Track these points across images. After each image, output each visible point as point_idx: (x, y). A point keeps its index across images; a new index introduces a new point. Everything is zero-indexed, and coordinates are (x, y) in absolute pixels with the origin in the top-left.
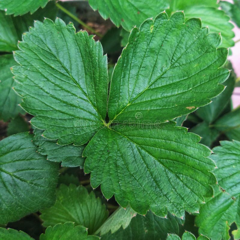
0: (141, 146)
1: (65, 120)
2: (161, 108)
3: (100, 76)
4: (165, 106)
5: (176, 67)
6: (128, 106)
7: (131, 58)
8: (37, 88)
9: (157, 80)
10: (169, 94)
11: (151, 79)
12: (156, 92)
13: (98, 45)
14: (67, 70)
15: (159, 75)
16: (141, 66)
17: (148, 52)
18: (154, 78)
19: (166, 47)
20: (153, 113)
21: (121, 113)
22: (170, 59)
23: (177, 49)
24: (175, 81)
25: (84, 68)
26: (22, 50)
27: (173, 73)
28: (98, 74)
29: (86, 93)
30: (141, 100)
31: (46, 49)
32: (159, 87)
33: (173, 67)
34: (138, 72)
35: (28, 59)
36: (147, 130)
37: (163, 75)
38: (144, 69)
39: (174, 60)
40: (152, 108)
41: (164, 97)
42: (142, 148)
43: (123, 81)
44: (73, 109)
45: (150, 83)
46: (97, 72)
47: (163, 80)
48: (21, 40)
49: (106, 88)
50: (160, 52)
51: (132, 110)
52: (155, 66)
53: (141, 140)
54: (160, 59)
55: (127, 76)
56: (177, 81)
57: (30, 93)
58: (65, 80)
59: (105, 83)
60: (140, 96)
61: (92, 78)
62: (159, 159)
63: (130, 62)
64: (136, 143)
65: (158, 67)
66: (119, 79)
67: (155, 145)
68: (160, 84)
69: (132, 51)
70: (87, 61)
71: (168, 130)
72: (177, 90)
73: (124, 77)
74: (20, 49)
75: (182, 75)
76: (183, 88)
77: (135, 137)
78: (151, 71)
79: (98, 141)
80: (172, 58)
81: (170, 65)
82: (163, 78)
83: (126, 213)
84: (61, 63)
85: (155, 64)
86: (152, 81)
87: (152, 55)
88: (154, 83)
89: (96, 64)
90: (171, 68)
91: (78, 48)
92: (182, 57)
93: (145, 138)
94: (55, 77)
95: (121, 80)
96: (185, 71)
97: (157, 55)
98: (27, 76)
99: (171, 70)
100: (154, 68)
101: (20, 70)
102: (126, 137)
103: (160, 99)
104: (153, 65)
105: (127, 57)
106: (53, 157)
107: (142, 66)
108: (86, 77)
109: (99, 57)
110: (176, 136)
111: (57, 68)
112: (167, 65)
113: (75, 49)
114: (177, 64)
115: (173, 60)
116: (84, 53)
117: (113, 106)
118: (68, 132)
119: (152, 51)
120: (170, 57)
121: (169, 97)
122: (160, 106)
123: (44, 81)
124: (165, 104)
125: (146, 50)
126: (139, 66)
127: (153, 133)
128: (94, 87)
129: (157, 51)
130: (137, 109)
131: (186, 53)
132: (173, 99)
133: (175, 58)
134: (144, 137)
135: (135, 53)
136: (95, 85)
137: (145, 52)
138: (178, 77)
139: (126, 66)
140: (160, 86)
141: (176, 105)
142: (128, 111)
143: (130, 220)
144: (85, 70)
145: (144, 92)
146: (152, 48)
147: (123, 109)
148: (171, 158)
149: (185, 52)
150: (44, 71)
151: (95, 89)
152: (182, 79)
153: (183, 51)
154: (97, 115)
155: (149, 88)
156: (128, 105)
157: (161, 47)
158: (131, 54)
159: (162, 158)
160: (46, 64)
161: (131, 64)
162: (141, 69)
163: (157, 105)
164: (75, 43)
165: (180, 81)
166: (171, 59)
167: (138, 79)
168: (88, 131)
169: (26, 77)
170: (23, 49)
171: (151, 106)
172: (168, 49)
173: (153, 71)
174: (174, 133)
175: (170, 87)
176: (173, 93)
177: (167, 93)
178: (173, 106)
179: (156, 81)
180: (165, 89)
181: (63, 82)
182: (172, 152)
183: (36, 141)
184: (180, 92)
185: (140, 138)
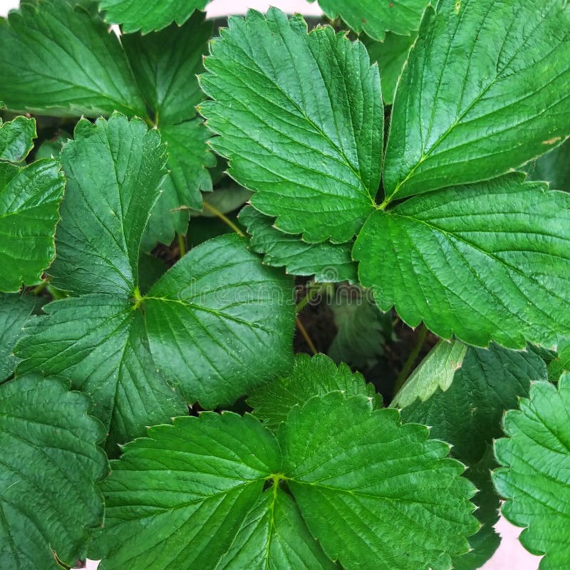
0: (457, 233)
1: (307, 199)
2: (490, 154)
3: (366, 107)
4: (499, 148)
5: (508, 76)
6: (423, 162)
7: (422, 66)
8: (248, 141)
9: (474, 105)
10: (501, 128)
11: (462, 106)
12: (476, 127)
13: (357, 47)
14: (295, 105)
15: (475, 95)
16: (440, 81)
17: (452, 53)
18: (469, 101)
19: (486, 41)
20: (477, 164)
21: (408, 178)
22: (494, 64)
23: (507, 42)
24: (508, 103)
25: (329, 98)
26: (213, 73)
27: (503, 88)
28: (362, 102)
29: (337, 147)
30: (448, 146)
31: (254, 69)
32: (479, 119)
33: (501, 77)
34: (436, 94)
35: (226, 88)
36: (467, 201)
37: (483, 94)
38: (446, 86)
39: (503, 64)
40: (473, 158)
41: (493, 135)
42: (459, 238)
43: (411, 112)
44: (318, 179)
45: (461, 113)
46: (359, 100)
47: (486, 103)
48: (207, 54)
49: (379, 129)
50: (475, 51)
51: (433, 167)
52: (466, 79)
53: (455, 222)
54: (474, 66)
55: (417, 103)
56: (513, 102)
57: (239, 152)
58: (296, 125)
59: (378, 118)
60: (445, 138)
61: (347, 115)
62: (495, 254)
63: (421, 76)
64: (446, 231)
65: (473, 81)
66: (404, 108)
67: (484, 228)
68: (480, 112)
69: (424, 53)
70: (335, 83)
71: (509, 193)
72: (516, 117)
73: (412, 105)
74: (209, 70)
75: (523, 90)
76: (528, 111)
77: (443, 219)
78: (461, 89)
79: (373, 234)
80: (499, 61)
81: (496, 74)
82: (485, 100)
83: (441, 365)
84: (283, 94)
85: (467, 76)
86: (465, 109)
87: (459, 58)
88: (468, 112)
89: (357, 83)
90: (498, 80)
91: (315, 61)
92: (518, 56)
93: (463, 217)
94: (279, 119)
95: (407, 111)
96: (528, 82)
97: (469, 58)
98: (229, 119)
99: (499, 83)
100: (465, 83)
101: (215, 109)
102: (423, 222)
103: (485, 138)
104: (462, 79)
105: (416, 66)
106: (297, 267)
107: (443, 82)
108: (334, 116)
109: (361, 69)
110: (525, 202)
111: (278, 104)
112: (489, 74)
113: (309, 63)
114: (509, 71)
115: (500, 65)
116: (326, 68)
117: (392, 165)
118: (316, 220)
119: (459, 51)
120: (493, 58)
121: (503, 132)
122: (489, 151)
123: (261, 128)
124: (497, 145)
125: (449, 50)
126: (438, 82)
127: (480, 203)
128: (353, 133)
129: (468, 50)
130: (443, 164)
131: (525, 48)
132: (512, 134)
133: (503, 60)
134: (462, 215)
135: (428, 56)
136: (356, 128)
137: (447, 54)
138: (514, 95)
139: (415, 84)
140: (481, 115)
141: (520, 144)
142: (424, 170)
143: (453, 375)
144: (331, 101)
145: (451, 132)
146: (458, 45)
147: (411, 169)
148: (519, 246)
149: (523, 45)
150: (257, 108)
151: (356, 135)
152: (523, 97)
153: (518, 46)
154: (360, 188)
155: (460, 122)
156: (422, 160)
157: (475, 42)
158: (421, 60)
159: (501, 250)
160: (259, 96)
161: (422, 79)
162: (441, 87)
163: (482, 150)
164: (308, 52)
165: (520, 101)
166: (496, 62)
167: (436, 107)
168: (350, 218)
169: (229, 123)
170: (214, 71)
171: (471, 154)
172: (488, 45)
173: (464, 89)
174: (521, 195)
175: (502, 115)
176: (510, 125)
177: (499, 126)
178: (515, 147)
179: (472, 107)
180: (493, 119)
181: (295, 128)
182: (519, 235)
183: (256, 246)
184: (522, 121)
185: (453, 218)
